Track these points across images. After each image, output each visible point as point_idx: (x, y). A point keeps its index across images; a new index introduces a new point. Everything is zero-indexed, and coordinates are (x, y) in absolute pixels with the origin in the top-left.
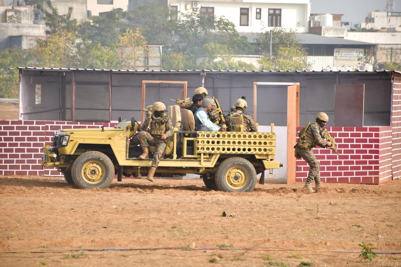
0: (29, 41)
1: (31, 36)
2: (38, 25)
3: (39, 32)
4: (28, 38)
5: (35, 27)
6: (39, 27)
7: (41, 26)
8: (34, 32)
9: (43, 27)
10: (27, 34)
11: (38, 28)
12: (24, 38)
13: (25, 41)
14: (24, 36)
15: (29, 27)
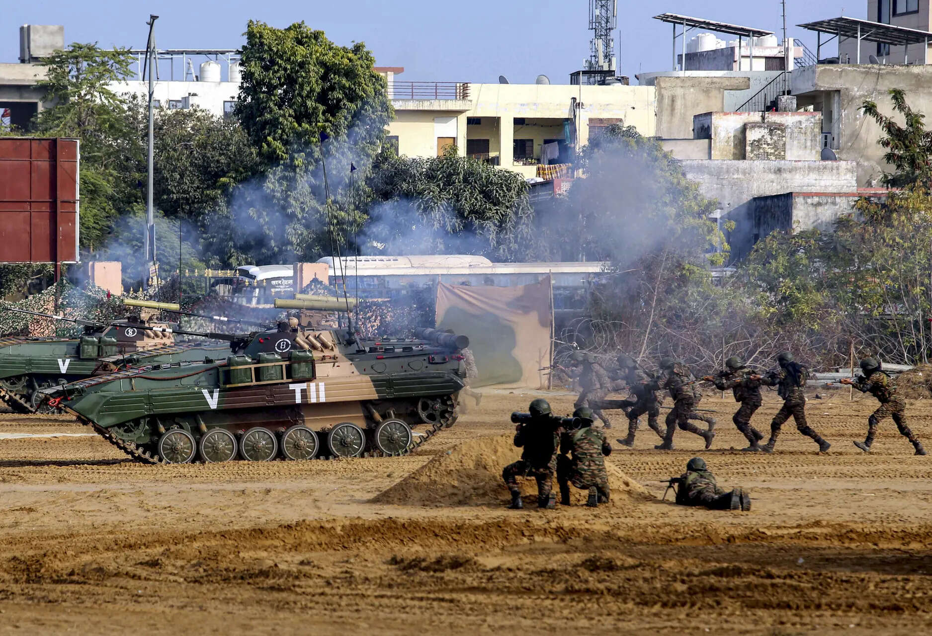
0: (811, 208)
1: (818, 194)
2: (835, 164)
3: (836, 183)
4: (809, 201)
5: (825, 168)
6: (838, 168)
7: (843, 164)
8: (823, 183)
9: (849, 167)
10: (805, 190)
11: (834, 171)
12: (799, 201)
13: (802, 208)
14: (799, 194)
15: (810, 169)
